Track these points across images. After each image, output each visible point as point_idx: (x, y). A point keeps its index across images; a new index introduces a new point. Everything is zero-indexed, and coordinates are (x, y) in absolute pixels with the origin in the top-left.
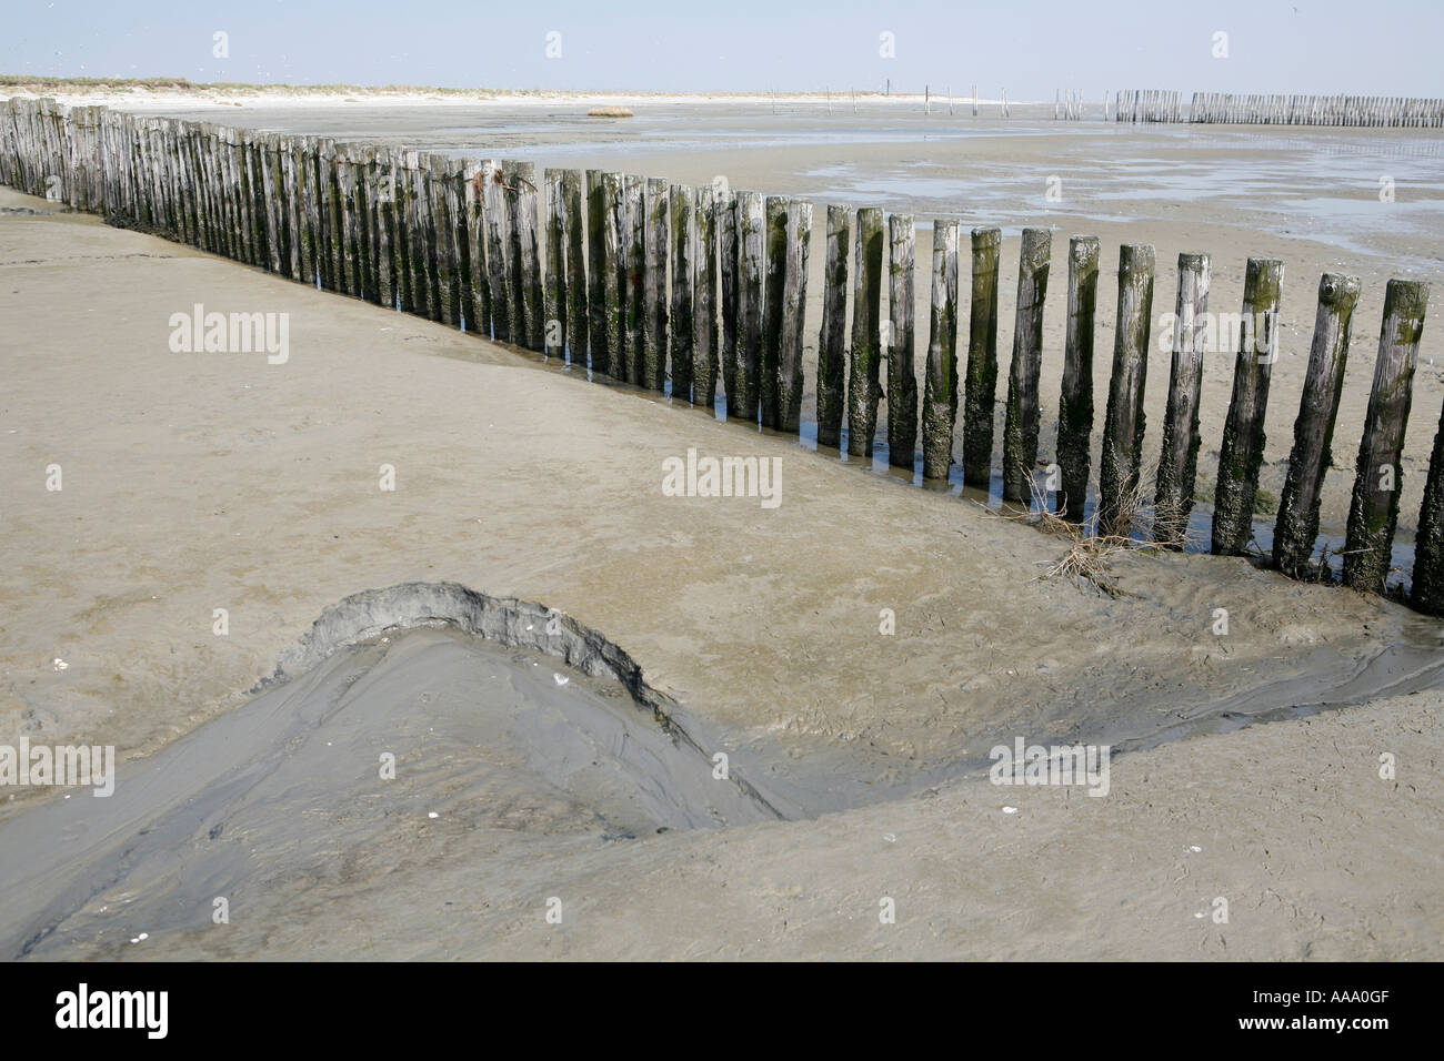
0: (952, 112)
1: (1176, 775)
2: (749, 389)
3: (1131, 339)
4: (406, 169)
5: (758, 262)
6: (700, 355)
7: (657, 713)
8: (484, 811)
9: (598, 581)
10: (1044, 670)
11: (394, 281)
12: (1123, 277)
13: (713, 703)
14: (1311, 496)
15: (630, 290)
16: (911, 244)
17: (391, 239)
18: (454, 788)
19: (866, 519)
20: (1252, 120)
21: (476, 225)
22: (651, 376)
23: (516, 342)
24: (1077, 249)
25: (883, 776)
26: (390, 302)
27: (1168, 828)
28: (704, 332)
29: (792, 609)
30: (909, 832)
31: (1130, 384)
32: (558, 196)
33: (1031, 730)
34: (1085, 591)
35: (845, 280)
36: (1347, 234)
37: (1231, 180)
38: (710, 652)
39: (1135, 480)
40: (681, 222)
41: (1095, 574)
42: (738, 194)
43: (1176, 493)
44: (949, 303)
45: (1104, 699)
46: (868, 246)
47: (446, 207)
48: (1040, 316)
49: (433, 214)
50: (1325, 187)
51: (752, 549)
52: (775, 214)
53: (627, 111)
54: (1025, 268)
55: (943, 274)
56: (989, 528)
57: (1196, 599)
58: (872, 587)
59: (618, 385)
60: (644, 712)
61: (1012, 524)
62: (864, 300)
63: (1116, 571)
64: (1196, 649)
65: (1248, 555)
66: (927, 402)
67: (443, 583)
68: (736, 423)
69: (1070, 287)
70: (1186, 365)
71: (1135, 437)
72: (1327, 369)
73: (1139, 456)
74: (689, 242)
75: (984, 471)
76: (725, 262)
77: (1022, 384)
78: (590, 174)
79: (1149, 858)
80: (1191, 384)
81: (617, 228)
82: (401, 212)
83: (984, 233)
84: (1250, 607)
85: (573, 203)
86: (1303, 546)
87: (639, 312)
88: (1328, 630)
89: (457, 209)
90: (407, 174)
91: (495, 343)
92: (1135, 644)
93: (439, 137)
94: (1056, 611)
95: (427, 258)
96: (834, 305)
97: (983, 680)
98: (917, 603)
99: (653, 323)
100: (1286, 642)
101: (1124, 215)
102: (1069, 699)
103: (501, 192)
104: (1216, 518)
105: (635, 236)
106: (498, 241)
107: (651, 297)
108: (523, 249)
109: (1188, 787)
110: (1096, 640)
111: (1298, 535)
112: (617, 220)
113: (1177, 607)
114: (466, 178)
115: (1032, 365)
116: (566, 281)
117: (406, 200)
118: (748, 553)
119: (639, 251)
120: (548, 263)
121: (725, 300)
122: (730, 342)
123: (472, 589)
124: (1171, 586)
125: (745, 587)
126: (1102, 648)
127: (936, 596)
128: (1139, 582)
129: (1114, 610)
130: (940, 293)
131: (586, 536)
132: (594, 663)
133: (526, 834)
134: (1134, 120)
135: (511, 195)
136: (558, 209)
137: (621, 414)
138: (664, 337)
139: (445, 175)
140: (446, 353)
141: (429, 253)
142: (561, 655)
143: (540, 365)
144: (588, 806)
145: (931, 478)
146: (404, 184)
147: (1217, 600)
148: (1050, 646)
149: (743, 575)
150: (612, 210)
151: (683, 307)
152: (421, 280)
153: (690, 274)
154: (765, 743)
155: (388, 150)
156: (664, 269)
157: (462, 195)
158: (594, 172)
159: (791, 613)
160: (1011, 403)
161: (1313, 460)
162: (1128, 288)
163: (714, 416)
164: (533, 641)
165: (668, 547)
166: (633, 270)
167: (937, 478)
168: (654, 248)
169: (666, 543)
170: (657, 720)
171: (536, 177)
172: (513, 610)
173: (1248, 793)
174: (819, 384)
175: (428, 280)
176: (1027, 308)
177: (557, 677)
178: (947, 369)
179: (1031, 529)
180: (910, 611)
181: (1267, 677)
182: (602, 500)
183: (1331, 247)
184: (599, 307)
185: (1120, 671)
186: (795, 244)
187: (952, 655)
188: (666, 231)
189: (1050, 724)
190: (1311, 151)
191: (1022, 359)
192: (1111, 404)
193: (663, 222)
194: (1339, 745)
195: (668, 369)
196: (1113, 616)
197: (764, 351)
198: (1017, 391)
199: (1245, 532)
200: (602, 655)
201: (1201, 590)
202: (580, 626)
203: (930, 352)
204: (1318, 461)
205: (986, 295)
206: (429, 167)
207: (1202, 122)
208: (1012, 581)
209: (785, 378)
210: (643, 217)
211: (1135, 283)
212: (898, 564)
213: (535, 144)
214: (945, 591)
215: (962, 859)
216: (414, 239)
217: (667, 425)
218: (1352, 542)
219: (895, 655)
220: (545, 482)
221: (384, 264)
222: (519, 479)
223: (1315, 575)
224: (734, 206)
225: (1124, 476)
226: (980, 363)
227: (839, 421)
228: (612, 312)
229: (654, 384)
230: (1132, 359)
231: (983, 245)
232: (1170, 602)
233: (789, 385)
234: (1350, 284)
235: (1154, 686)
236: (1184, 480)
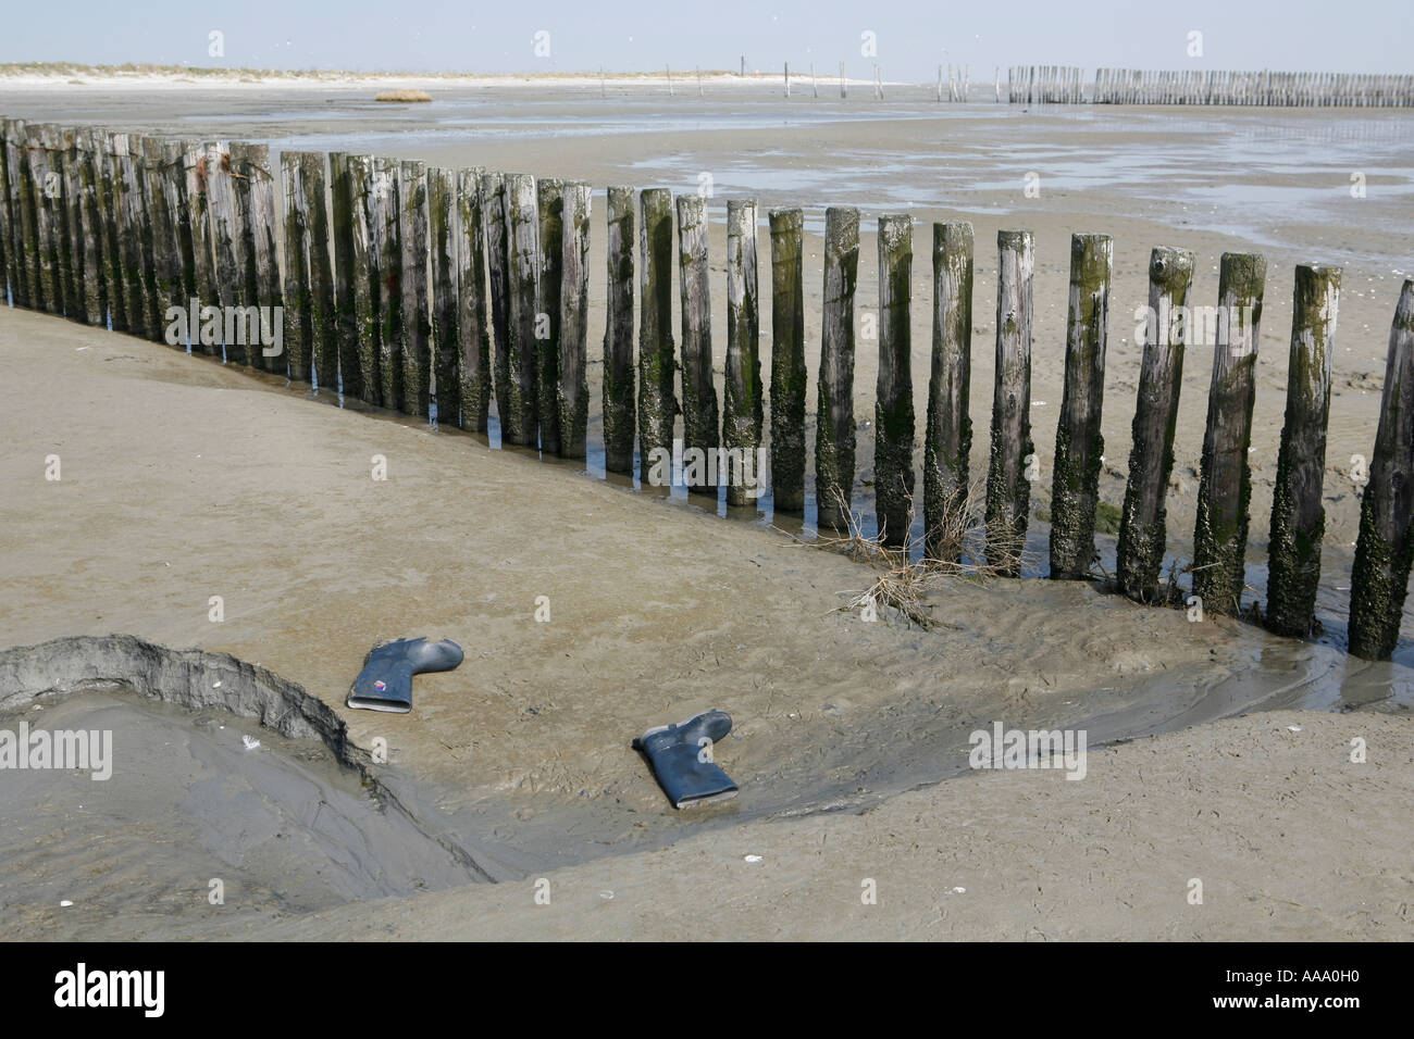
0: (816, 94)
1: (952, 812)
2: (527, 409)
3: (949, 332)
4: (114, 156)
5: (532, 258)
6: (468, 372)
7: (364, 776)
8: (132, 896)
9: (304, 627)
10: (831, 711)
11: (103, 294)
12: (938, 260)
13: (431, 761)
14: (1154, 506)
15: (385, 296)
16: (701, 231)
17: (98, 241)
18: (99, 872)
19: (641, 549)
20: (1164, 100)
21: (200, 222)
22: (412, 400)
23: (252, 364)
24: (886, 229)
25: (624, 835)
26: (99, 319)
27: (932, 870)
28: (471, 343)
29: (539, 652)
30: (630, 887)
31: (950, 384)
32: (297, 184)
33: (808, 777)
34: (893, 622)
35: (631, 275)
36: (1252, 224)
37: (1132, 166)
38: (430, 704)
39: (963, 495)
40: (442, 213)
41: (906, 603)
42: (505, 176)
43: (1009, 510)
44: (747, 297)
45: (899, 741)
46: (655, 233)
47: (164, 201)
48: (850, 310)
49: (149, 211)
50: (1236, 173)
51: (496, 585)
52: (547, 199)
53: (424, 95)
54: (830, 254)
55: (739, 264)
56: (790, 558)
57: (1021, 628)
58: (637, 625)
59: (375, 411)
60: (350, 776)
61: (819, 553)
62: (652, 298)
63: (932, 600)
64: (1012, 682)
65: (1090, 579)
66: (727, 415)
67: (113, 636)
68: (512, 450)
69: (881, 274)
70: (1011, 359)
71: (961, 446)
72: (1162, 358)
73: (966, 469)
74: (451, 237)
75: (796, 495)
76: (493, 259)
77: (833, 390)
78: (334, 157)
79: (904, 902)
80: (1019, 381)
81: (367, 222)
82: (110, 209)
83: (783, 214)
84: (1082, 634)
85: (316, 193)
86: (1148, 564)
87: (396, 322)
88: (1168, 657)
89: (176, 204)
90: (115, 161)
91: (226, 366)
92: (942, 679)
93: (184, 126)
94: (854, 645)
95: (143, 264)
96: (619, 304)
97: (758, 725)
98: (689, 641)
99: (413, 336)
100: (1119, 670)
101: (999, 206)
102: (858, 743)
103: (229, 181)
104: (1053, 535)
105: (389, 231)
106: (228, 241)
107: (409, 303)
108: (257, 249)
109: (964, 825)
110: (897, 675)
111: (1142, 552)
112: (366, 212)
113: (998, 637)
114: (186, 165)
115: (843, 367)
116: (310, 287)
117: (115, 194)
118: (492, 590)
119: (394, 249)
120: (287, 267)
121: (495, 305)
122: (502, 353)
123: (148, 642)
124: (994, 615)
125: (484, 629)
126: (904, 685)
127: (713, 632)
128: (957, 611)
129: (923, 642)
130: (736, 287)
131: (297, 578)
132: (293, 722)
133: (179, 918)
134: (1030, 101)
135: (241, 185)
136: (298, 200)
137: (364, 440)
138: (427, 351)
139: (162, 162)
140: (160, 376)
141: (145, 258)
142: (254, 715)
143: (280, 389)
144: (265, 885)
145: (736, 506)
146: (112, 173)
147: (1046, 628)
148: (841, 684)
149: (482, 616)
150: (360, 201)
151: (449, 314)
152: (136, 292)
153: (453, 275)
154: (490, 804)
155: (91, 132)
156: (424, 270)
157: (182, 185)
158: (338, 154)
159: (537, 656)
160: (823, 413)
161: (1154, 464)
162: (943, 273)
163: (487, 445)
164: (221, 700)
165: (396, 587)
166: (387, 272)
167: (743, 505)
168: (410, 244)
169: (393, 582)
170: (364, 784)
171: (271, 162)
172: (196, 664)
173: (1031, 829)
174: (605, 401)
175: (145, 292)
176: (835, 301)
177: (246, 739)
178: (749, 376)
179: (843, 558)
180: (680, 650)
181: (1092, 710)
182: (323, 537)
183: (1231, 237)
184: (349, 318)
185: (923, 710)
186: (572, 234)
187: (724, 698)
188: (425, 224)
189: (831, 771)
190: (1227, 134)
191: (832, 361)
192: (931, 410)
193: (420, 213)
194: (1144, 774)
195: (433, 390)
196: (920, 649)
197: (541, 364)
198: (827, 398)
199: (1087, 552)
200: (301, 711)
201: (1029, 618)
202: (276, 680)
203: (729, 357)
204: (1159, 466)
205: (789, 287)
206: (141, 152)
207: (1108, 103)
208: (807, 614)
209: (566, 394)
210: (398, 208)
211: (950, 266)
212: (671, 598)
213: (305, 134)
214: (725, 627)
215: (687, 914)
216: (127, 242)
217: (417, 451)
218: (1200, 557)
219: (656, 699)
220: (257, 518)
221: (90, 273)
222: (224, 515)
223: (1163, 597)
224: (501, 192)
225: (950, 493)
226: (786, 367)
227: (631, 443)
228: (364, 323)
229: (416, 409)
230: (952, 355)
231: (782, 228)
232: (991, 631)
233: (571, 403)
234: (1181, 259)
235: (960, 725)
236: (1017, 494)
